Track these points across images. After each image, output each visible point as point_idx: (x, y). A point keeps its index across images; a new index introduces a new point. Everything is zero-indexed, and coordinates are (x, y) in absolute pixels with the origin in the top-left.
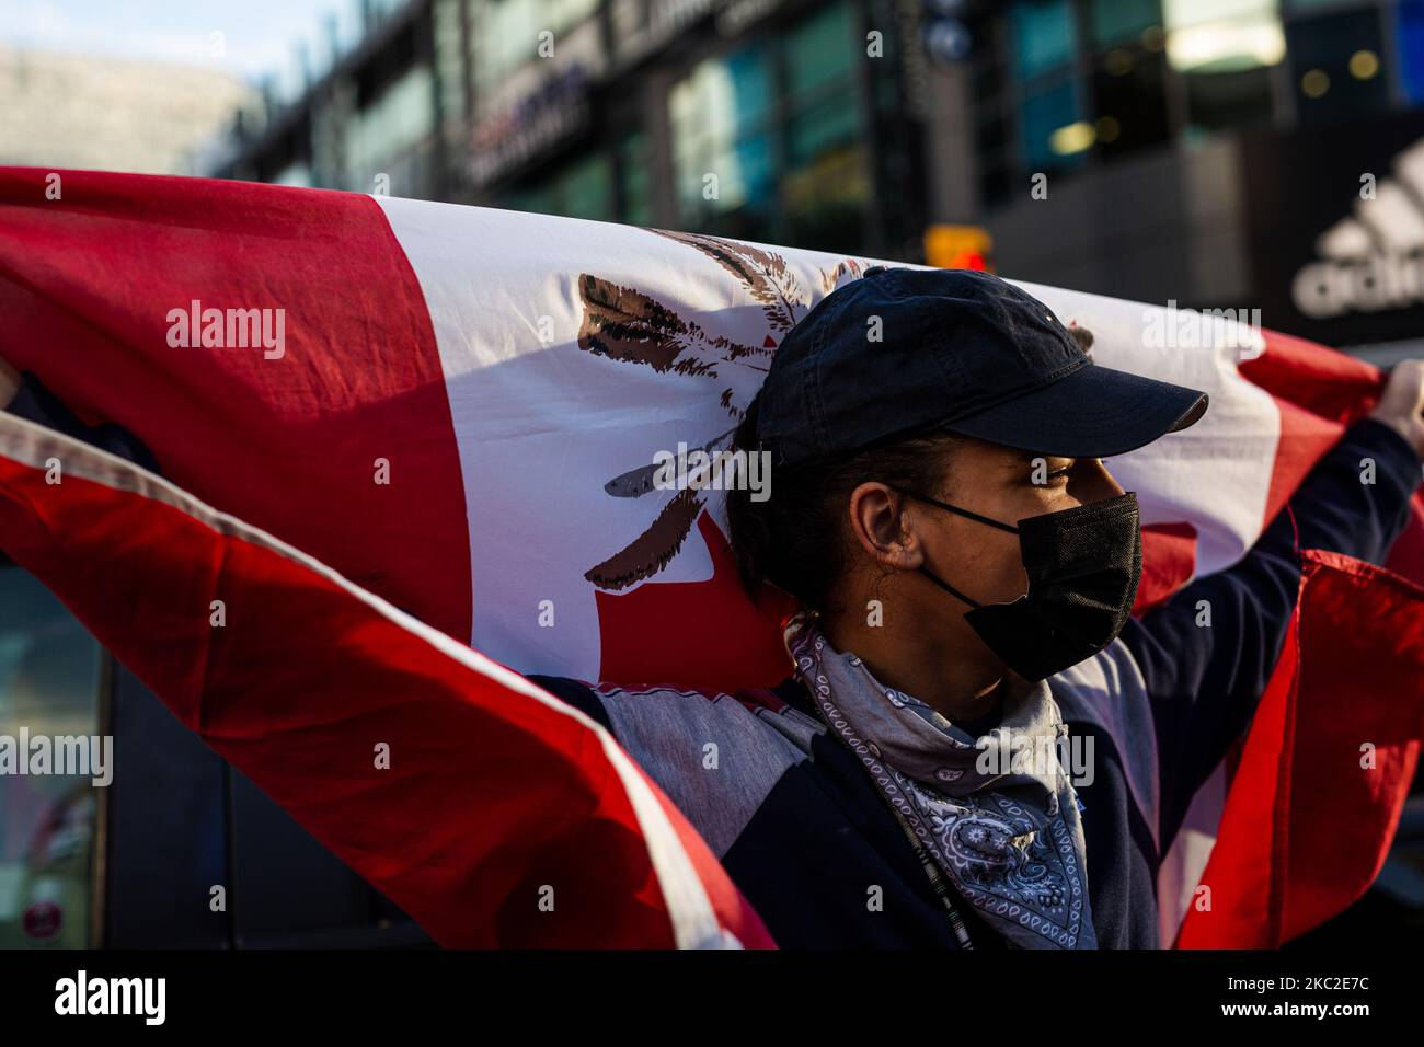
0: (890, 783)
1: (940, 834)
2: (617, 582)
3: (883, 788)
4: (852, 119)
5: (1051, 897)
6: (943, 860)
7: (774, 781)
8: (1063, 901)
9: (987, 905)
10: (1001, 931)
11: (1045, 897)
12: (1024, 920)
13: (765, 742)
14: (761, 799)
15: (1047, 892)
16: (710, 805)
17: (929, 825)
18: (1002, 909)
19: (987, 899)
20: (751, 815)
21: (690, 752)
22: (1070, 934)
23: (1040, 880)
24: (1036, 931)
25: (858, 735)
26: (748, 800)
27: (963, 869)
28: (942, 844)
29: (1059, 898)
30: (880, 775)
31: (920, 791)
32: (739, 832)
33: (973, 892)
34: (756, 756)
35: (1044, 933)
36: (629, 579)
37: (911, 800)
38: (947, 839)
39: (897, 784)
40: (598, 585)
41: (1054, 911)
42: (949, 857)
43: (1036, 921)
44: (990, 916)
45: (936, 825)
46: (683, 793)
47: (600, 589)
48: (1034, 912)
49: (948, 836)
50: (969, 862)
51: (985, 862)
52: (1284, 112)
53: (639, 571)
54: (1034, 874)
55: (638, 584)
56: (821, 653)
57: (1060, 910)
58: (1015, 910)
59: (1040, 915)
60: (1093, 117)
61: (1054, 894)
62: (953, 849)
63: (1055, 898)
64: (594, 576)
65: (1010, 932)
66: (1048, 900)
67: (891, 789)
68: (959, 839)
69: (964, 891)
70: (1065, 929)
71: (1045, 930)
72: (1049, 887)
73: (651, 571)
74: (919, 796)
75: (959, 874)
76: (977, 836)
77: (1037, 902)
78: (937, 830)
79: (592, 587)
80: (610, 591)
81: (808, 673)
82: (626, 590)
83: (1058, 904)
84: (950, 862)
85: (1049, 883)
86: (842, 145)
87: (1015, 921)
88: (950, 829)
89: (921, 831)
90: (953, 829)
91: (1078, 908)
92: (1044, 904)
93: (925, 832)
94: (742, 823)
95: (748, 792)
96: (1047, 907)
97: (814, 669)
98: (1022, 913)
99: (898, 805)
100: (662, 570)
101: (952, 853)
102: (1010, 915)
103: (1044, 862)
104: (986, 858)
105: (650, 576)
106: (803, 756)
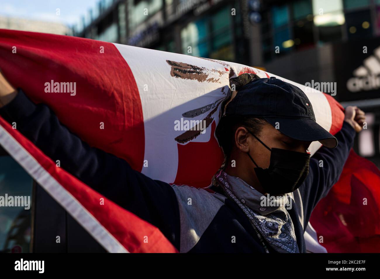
0: (247, 211)
1: (261, 224)
2: (183, 141)
3: (245, 212)
4: (229, 38)
5: (289, 241)
6: (262, 231)
7: (218, 210)
8: (292, 242)
9: (273, 243)
10: (277, 250)
11: (287, 241)
12: (283, 247)
13: (214, 200)
14: (215, 215)
15: (288, 240)
16: (201, 216)
17: (258, 222)
18: (277, 244)
19: (273, 241)
20: (212, 219)
21: (195, 202)
22: (294, 251)
23: (285, 237)
24: (286, 250)
25: (237, 198)
26: (211, 215)
27: (267, 234)
28: (261, 227)
29: (291, 241)
30: (244, 209)
31: (254, 213)
32: (209, 224)
33: (270, 240)
34: (212, 203)
35: (288, 251)
36: (186, 141)
37: (253, 215)
38: (263, 226)
39: (249, 211)
40: (178, 142)
41: (290, 245)
42: (264, 230)
43: (286, 247)
44: (274, 246)
45: (260, 222)
46: (194, 213)
47: (179, 143)
48: (285, 245)
49: (263, 225)
50: (269, 232)
51: (273, 232)
52: (345, 37)
53: (189, 138)
54: (283, 236)
55: (188, 142)
56: (226, 176)
57: (291, 245)
58: (280, 244)
59: (287, 246)
60: (294, 38)
61: (290, 240)
62: (265, 228)
63: (290, 241)
64: (177, 139)
65: (279, 250)
66: (288, 242)
67: (247, 212)
68: (266, 225)
69: (267, 240)
70: (293, 250)
71: (288, 250)
72: (288, 239)
73: (192, 138)
74: (255, 214)
75: (266, 235)
76: (270, 225)
77: (286, 243)
78: (260, 223)
79: (177, 142)
80: (181, 144)
81: (222, 182)
82: (185, 144)
83: (290, 243)
84: (264, 232)
85: (287, 238)
86: (227, 45)
87: (280, 247)
88: (263, 223)
89: (256, 224)
90: (264, 223)
91: (295, 244)
92: (287, 243)
93: (257, 224)
94: (210, 221)
95: (211, 213)
96: (288, 244)
97: (224, 181)
98: (282, 245)
99: (249, 217)
100: (195, 138)
101: (264, 229)
102: (279, 246)
103: (285, 233)
104: (273, 231)
105: (191, 140)
106: (224, 204)
